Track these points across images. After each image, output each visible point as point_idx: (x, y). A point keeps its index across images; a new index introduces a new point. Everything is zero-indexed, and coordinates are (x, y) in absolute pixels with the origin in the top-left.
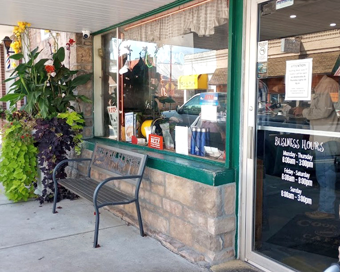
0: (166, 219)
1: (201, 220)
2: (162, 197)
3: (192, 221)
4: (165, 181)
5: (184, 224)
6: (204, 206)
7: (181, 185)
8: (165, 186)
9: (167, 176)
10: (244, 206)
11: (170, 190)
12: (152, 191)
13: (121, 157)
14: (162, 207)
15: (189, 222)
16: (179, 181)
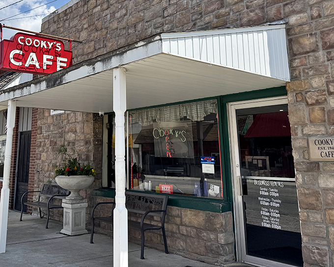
0: (183, 240)
1: (212, 236)
2: (178, 226)
3: (205, 238)
4: (181, 214)
5: (199, 242)
6: (215, 226)
7: (195, 215)
8: (181, 218)
9: (183, 210)
10: (238, 226)
11: (186, 220)
12: (170, 222)
13: (143, 199)
14: (179, 233)
15: (203, 239)
16: (193, 213)
